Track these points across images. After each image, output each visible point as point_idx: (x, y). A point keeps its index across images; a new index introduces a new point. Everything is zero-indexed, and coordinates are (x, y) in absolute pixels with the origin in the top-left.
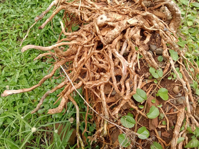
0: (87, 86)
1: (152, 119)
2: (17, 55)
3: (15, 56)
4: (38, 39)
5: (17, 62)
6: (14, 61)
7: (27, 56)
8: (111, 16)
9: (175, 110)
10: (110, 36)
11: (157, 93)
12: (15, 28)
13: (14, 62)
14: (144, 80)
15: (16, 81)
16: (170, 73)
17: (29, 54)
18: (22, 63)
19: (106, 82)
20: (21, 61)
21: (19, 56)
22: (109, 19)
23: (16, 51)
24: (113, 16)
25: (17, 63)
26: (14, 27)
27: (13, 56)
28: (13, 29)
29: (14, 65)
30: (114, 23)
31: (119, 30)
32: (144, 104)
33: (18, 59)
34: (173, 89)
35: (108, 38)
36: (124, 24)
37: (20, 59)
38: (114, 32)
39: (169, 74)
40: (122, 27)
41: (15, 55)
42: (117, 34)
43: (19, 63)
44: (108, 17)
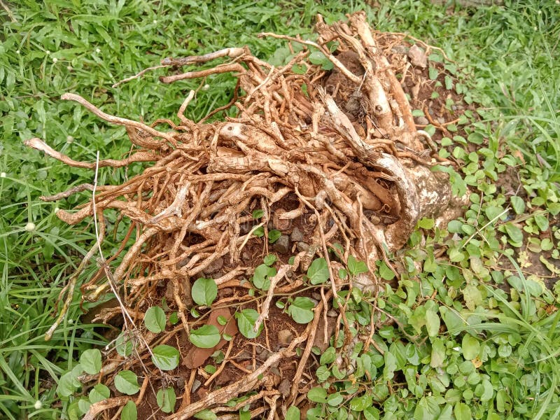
0: (128, 213)
1: (192, 346)
2: (150, 96)
3: (144, 97)
4: (207, 95)
5: (140, 110)
6: (136, 103)
7: (163, 111)
8: (253, 135)
9: (249, 367)
10: (221, 164)
11: (239, 311)
12: (187, 45)
13: (133, 106)
14: (241, 277)
15: (107, 141)
16: (288, 296)
17: (172, 111)
18: (149, 118)
19: (163, 228)
20: (149, 112)
21: (151, 100)
22: (243, 137)
23: (156, 88)
24: (257, 138)
25: (138, 111)
26: (186, 41)
27: (142, 92)
28: (182, 44)
29: (131, 111)
30: (248, 149)
31: (246, 164)
32: (201, 312)
33: (145, 106)
34: (279, 330)
35: (215, 164)
36: (261, 161)
37: (150, 108)
38: (234, 162)
39: (284, 296)
40: (255, 164)
41: (146, 95)
42: (237, 168)
43: (143, 114)
44: (243, 133)
